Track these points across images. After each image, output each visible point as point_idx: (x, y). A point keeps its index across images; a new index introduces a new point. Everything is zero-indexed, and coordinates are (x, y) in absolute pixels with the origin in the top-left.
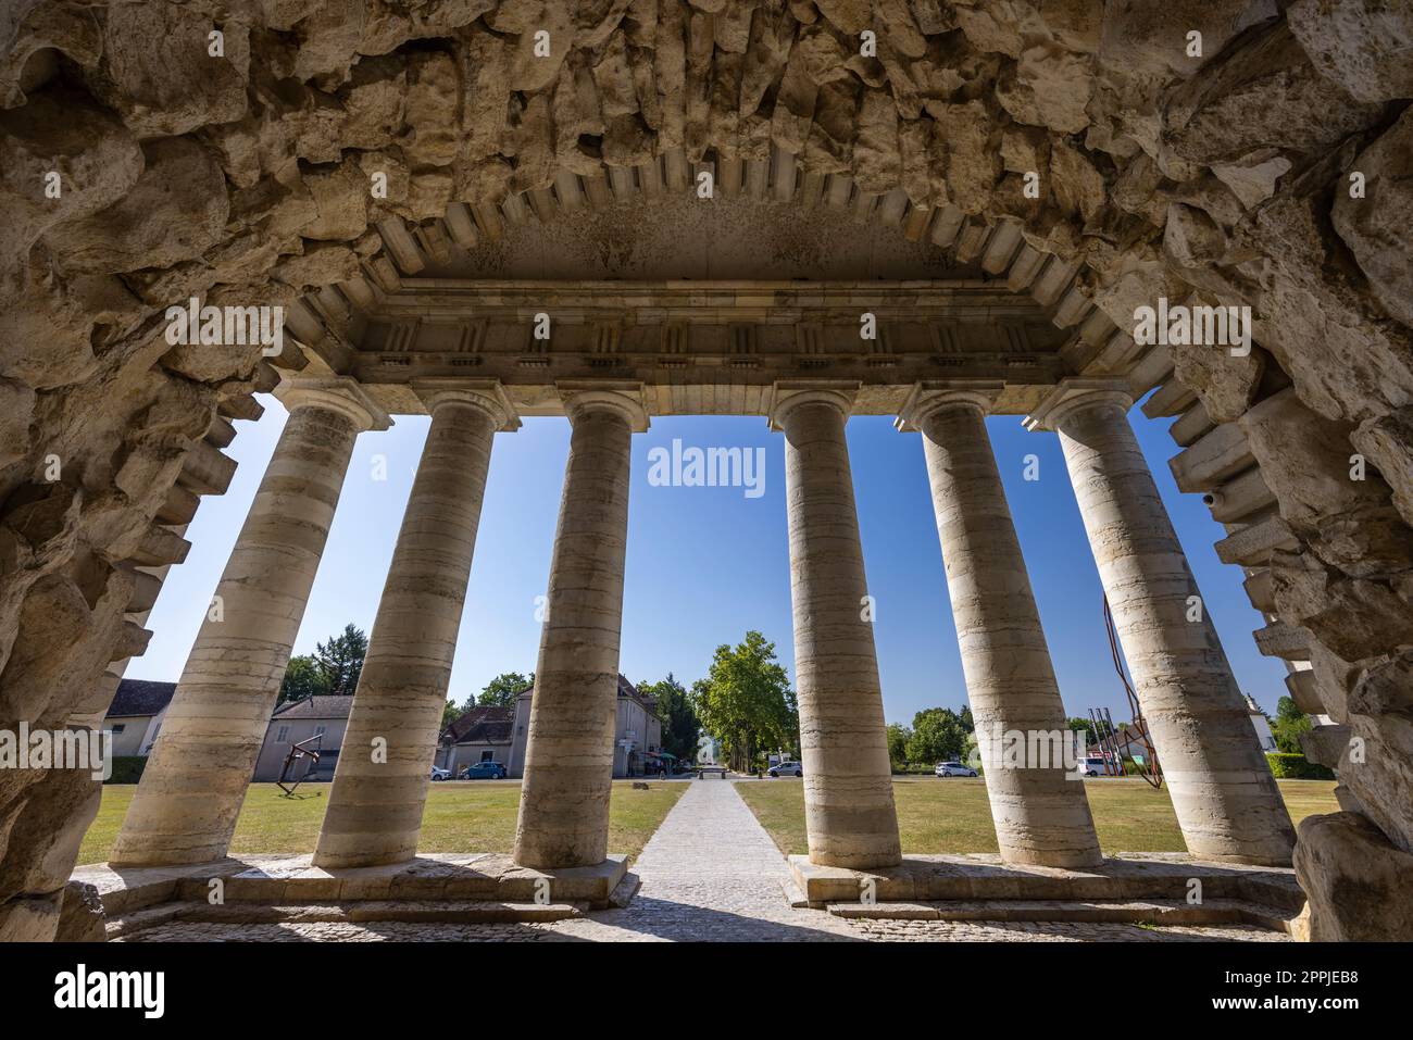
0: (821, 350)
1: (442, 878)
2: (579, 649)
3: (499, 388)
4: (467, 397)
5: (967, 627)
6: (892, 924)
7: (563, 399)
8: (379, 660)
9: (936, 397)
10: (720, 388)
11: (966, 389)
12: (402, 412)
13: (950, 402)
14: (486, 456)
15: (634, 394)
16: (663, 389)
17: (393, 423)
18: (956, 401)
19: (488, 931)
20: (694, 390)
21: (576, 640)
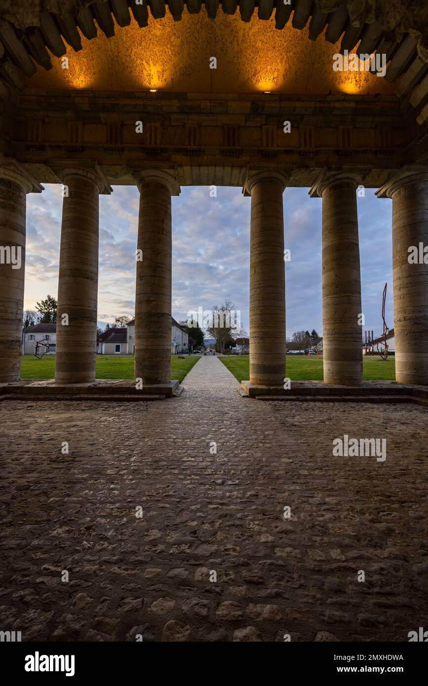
0: (275, 145)
1: (108, 387)
2: (153, 303)
3: (98, 168)
4: (80, 172)
5: (327, 295)
6: (280, 402)
7: (133, 174)
8: (64, 306)
9: (333, 176)
10: (218, 169)
11: (351, 171)
12: (47, 181)
13: (341, 179)
14: (96, 208)
15: (171, 172)
16: (187, 169)
17: (43, 189)
18: (344, 178)
19: (127, 404)
20: (204, 170)
21: (152, 299)
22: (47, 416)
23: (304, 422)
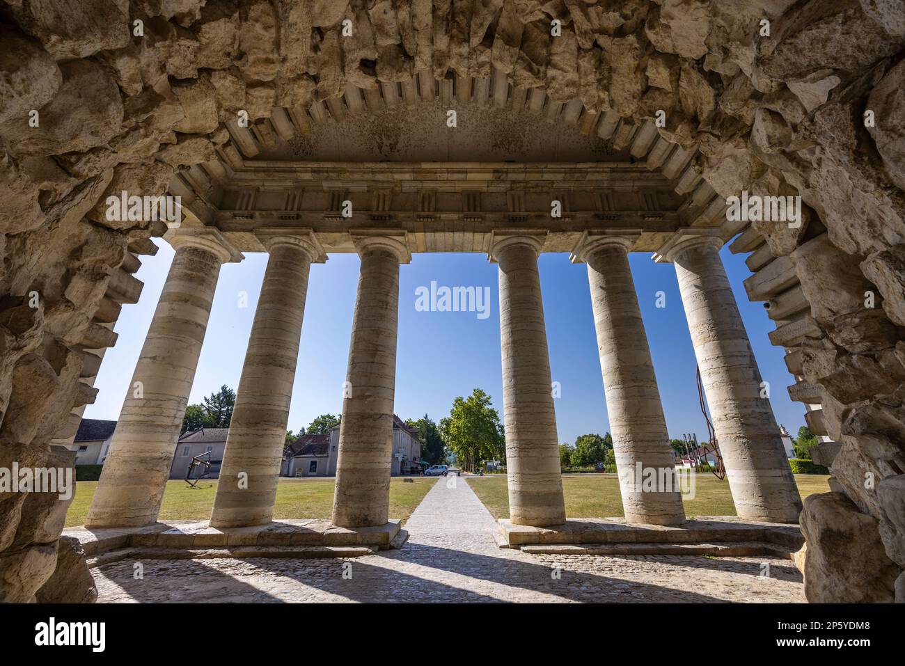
0: (523, 210)
1: (289, 534)
2: (369, 399)
3: (312, 234)
4: (292, 240)
7: (354, 242)
8: (243, 406)
9: (596, 241)
10: (457, 234)
11: (615, 235)
12: (249, 250)
13: (605, 244)
14: (305, 278)
15: (401, 239)
16: (420, 235)
17: (244, 258)
18: (610, 243)
19: (317, 562)
20: (440, 236)
21: (367, 394)
22: (186, 587)
23: (597, 591)
